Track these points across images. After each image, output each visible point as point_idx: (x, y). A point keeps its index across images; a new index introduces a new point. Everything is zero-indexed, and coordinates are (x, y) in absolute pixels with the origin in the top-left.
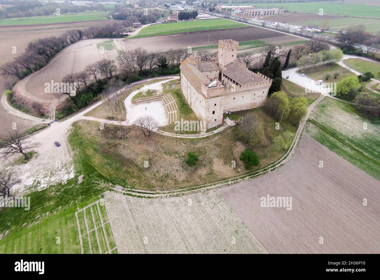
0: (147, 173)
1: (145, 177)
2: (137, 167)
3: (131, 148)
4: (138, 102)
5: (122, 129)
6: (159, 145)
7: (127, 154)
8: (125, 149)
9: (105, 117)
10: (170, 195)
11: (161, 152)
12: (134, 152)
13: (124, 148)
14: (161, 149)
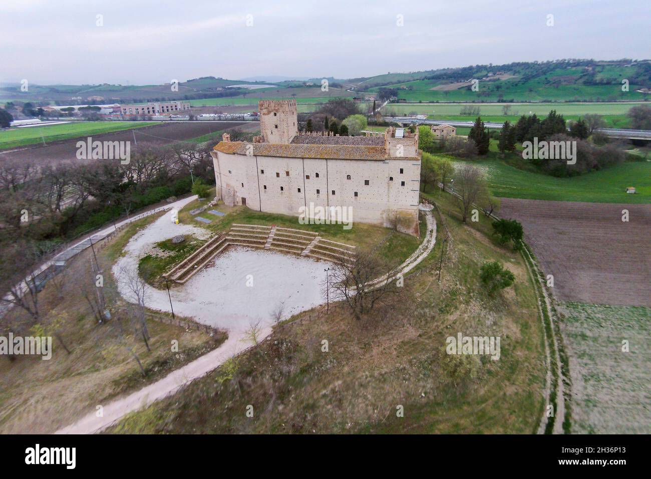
0: (476, 391)
1: (486, 400)
2: (438, 404)
3: (363, 375)
4: (180, 278)
5: (257, 361)
6: (413, 307)
7: (375, 406)
8: (346, 404)
9: (108, 391)
10: (564, 374)
11: (433, 318)
12: (383, 379)
13: (340, 403)
14: (427, 310)
